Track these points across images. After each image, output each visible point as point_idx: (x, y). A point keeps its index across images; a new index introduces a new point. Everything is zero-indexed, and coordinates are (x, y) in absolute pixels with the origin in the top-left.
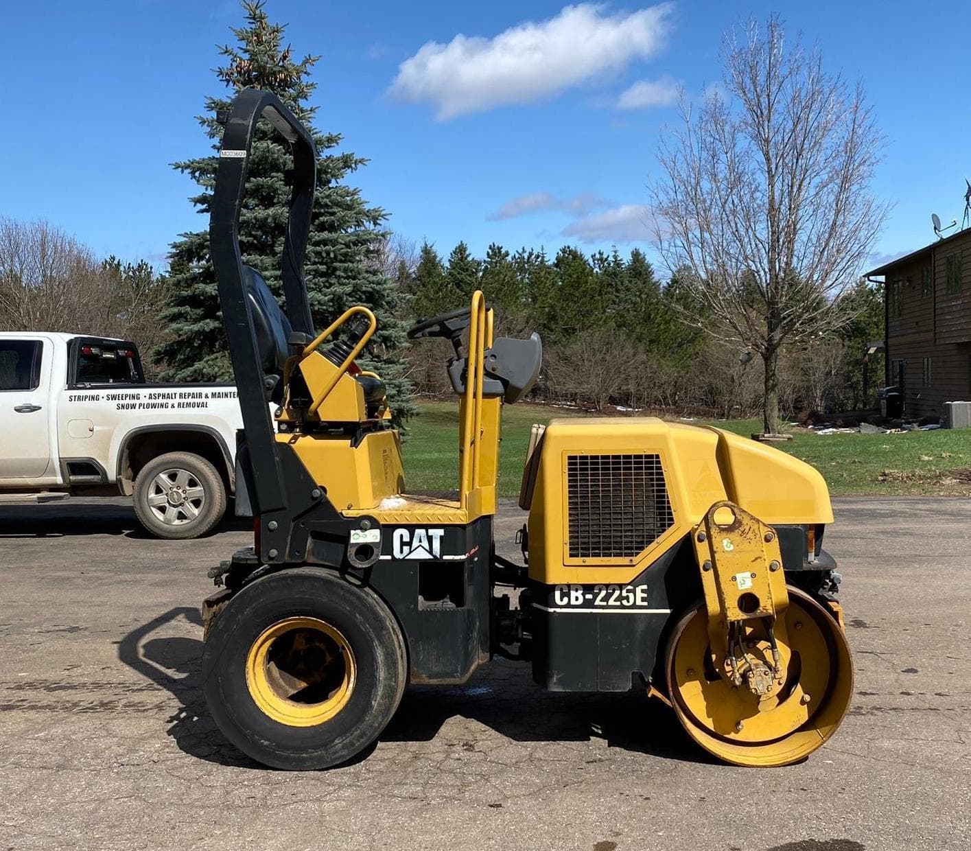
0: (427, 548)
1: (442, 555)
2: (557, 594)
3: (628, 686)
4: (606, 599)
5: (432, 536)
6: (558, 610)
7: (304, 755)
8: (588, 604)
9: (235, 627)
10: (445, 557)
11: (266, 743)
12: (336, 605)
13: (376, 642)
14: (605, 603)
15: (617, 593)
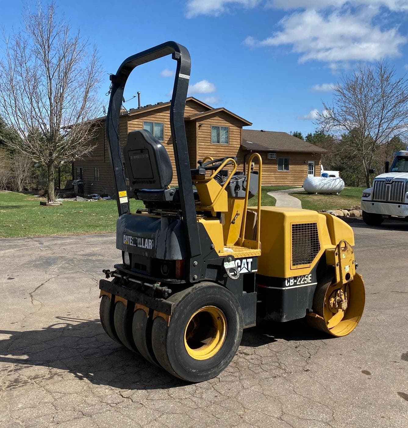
0: (247, 268)
1: (251, 270)
2: (286, 281)
3: (304, 315)
4: (300, 282)
5: (248, 262)
6: (286, 288)
7: (209, 372)
8: (295, 284)
9: (183, 316)
10: (253, 271)
11: (194, 371)
12: (223, 298)
13: (237, 313)
14: (299, 283)
15: (303, 278)
